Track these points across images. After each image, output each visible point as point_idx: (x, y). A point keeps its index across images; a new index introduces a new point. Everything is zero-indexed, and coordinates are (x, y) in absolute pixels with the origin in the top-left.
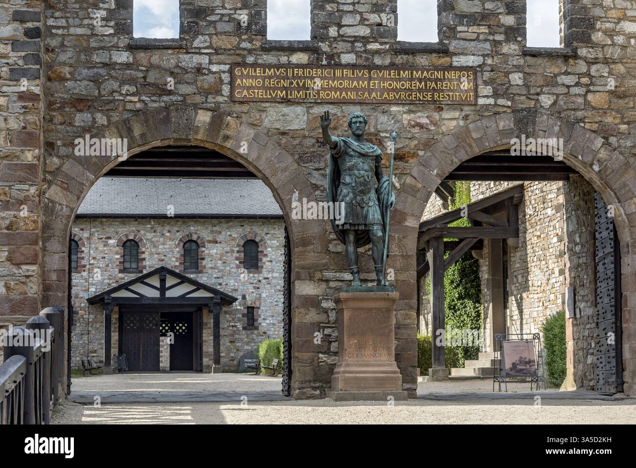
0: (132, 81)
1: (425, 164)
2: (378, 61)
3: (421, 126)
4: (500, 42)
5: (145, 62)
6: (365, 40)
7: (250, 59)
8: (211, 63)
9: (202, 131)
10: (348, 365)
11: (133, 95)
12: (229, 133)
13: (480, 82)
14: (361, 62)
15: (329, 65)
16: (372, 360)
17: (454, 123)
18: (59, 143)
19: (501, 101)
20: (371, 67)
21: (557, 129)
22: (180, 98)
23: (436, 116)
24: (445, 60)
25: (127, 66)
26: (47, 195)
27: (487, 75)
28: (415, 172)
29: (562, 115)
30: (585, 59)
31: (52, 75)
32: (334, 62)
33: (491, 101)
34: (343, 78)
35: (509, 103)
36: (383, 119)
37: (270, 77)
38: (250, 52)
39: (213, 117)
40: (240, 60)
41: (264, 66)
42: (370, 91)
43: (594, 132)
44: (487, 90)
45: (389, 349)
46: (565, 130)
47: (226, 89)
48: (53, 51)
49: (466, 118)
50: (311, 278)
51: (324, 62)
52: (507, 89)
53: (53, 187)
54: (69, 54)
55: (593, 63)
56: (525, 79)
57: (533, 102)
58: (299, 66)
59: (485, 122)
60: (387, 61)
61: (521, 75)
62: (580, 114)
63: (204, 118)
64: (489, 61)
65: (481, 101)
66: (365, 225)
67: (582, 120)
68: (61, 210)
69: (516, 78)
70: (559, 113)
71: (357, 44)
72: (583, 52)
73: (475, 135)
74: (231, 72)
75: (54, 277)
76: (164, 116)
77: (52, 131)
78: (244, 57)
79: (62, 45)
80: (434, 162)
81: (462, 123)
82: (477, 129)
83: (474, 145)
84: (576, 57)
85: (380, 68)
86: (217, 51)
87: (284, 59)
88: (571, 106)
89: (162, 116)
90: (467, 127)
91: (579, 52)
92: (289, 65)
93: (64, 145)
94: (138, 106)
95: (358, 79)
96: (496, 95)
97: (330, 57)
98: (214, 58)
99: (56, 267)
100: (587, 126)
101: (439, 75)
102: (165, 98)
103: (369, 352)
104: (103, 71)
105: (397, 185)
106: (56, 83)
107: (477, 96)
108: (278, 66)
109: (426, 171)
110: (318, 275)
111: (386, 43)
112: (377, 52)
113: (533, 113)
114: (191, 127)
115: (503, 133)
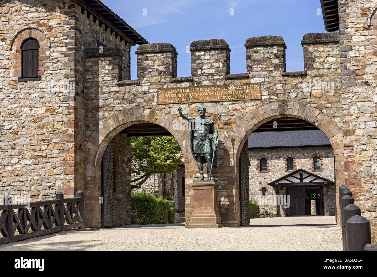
0: (118, 98)
1: (239, 126)
2: (218, 83)
3: (238, 110)
4: (271, 71)
5: (123, 90)
6: (213, 75)
7: (165, 86)
8: (149, 89)
9: (146, 117)
10: (194, 213)
11: (119, 104)
12: (157, 117)
13: (263, 89)
14: (211, 84)
15: (198, 87)
16: (204, 211)
17: (252, 108)
18: (91, 125)
19: (272, 97)
20: (215, 86)
21: (298, 107)
22: (137, 104)
23: (244, 105)
24: (246, 81)
25: (117, 92)
26: (86, 146)
27: (266, 86)
28: (234, 130)
29: (300, 101)
30: (310, 75)
31: (88, 98)
32: (200, 85)
33: (268, 97)
34: (203, 91)
35: (276, 98)
36: (221, 107)
37: (173, 93)
38: (165, 83)
39: (151, 111)
40: (161, 87)
41: (170, 89)
42: (215, 96)
43: (315, 108)
44: (266, 92)
45: (212, 206)
46: (302, 108)
47: (156, 99)
48: (88, 88)
49: (257, 105)
50: (191, 177)
51: (196, 85)
52: (275, 91)
53: (89, 143)
54: (94, 89)
55: (314, 77)
56: (283, 86)
57: (287, 96)
58: (185, 88)
59: (265, 106)
60: (222, 83)
61: (281, 85)
62: (308, 100)
63: (147, 112)
64: (267, 80)
65: (263, 97)
66: (204, 154)
67: (309, 103)
68: (92, 152)
69: (279, 86)
70: (299, 100)
71: (210, 77)
72: (309, 72)
73: (261, 112)
74: (157, 92)
75: (89, 179)
76: (131, 112)
77: (88, 120)
78: (163, 85)
79: (91, 86)
80: (243, 125)
81: (255, 107)
82: (262, 110)
83: (260, 117)
84: (306, 75)
85: (219, 86)
86: (152, 84)
87: (179, 85)
88: (304, 97)
89: (130, 112)
90: (257, 109)
91: (308, 73)
92: (181, 88)
93: (93, 126)
94: (121, 108)
95: (210, 91)
96: (270, 94)
97: (198, 83)
98: (151, 86)
99: (90, 175)
100: (312, 105)
101: (244, 87)
102: (132, 105)
103: (203, 207)
104: (107, 95)
105: (227, 136)
106: (90, 101)
107: (261, 96)
108: (176, 89)
109: (240, 129)
110: (194, 175)
111: (222, 75)
112: (218, 79)
113: (287, 101)
114: (142, 116)
115: (274, 111)
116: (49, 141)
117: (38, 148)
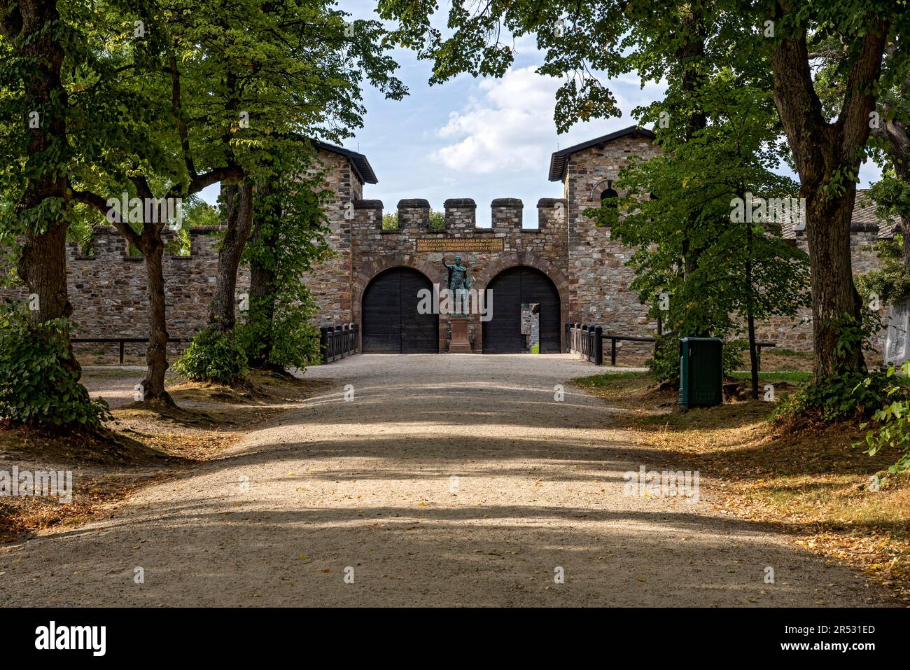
0: (382, 245)
1: (485, 273)
2: (468, 236)
3: (484, 259)
4: (513, 228)
5: (386, 238)
6: (464, 229)
7: (423, 237)
8: (409, 238)
9: (406, 262)
10: (454, 342)
11: (382, 250)
12: (415, 263)
13: (505, 243)
14: (462, 236)
15: (451, 238)
16: (461, 340)
17: (495, 258)
18: (357, 267)
19: (512, 250)
20: (466, 238)
21: (533, 259)
22: (398, 251)
23: (489, 255)
24: (492, 235)
25: (380, 240)
26: (353, 286)
27: (507, 240)
28: (481, 275)
30: (544, 233)
31: (354, 245)
32: (453, 237)
33: (509, 249)
34: (455, 242)
35: (516, 250)
36: (470, 257)
37: (430, 243)
38: (423, 234)
39: (410, 257)
40: (419, 237)
41: (428, 239)
42: (465, 247)
43: (547, 260)
44: (508, 246)
45: (467, 337)
46: (536, 260)
47: (414, 247)
48: (354, 235)
49: (500, 256)
51: (449, 237)
52: (515, 245)
54: (360, 237)
55: (547, 235)
56: (521, 241)
57: (524, 250)
58: (440, 239)
59: (507, 257)
60: (472, 236)
62: (541, 253)
63: (407, 257)
64: (508, 235)
65: (505, 250)
67: (542, 256)
68: (358, 290)
69: (518, 241)
70: (534, 253)
71: (461, 230)
72: (543, 231)
73: (503, 262)
74: (416, 241)
75: (355, 313)
78: (421, 236)
80: (489, 272)
81: (498, 258)
82: (504, 260)
83: (503, 265)
84: (540, 232)
85: (469, 238)
86: (412, 234)
87: (435, 236)
88: (538, 251)
89: (392, 258)
90: (500, 259)
92: (437, 238)
94: (384, 254)
95: (461, 243)
96: (511, 247)
97: (451, 235)
98: (410, 236)
99: (356, 310)
100: (544, 258)
101: (490, 240)
102: (393, 251)
104: (372, 242)
106: (356, 248)
107: (504, 248)
108: (433, 239)
109: (485, 275)
111: (471, 229)
112: (468, 233)
113: (524, 253)
114: (402, 261)
115: (513, 261)
116: (327, 281)
117: (318, 286)
